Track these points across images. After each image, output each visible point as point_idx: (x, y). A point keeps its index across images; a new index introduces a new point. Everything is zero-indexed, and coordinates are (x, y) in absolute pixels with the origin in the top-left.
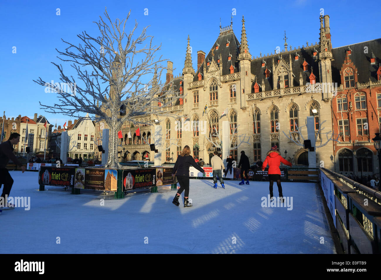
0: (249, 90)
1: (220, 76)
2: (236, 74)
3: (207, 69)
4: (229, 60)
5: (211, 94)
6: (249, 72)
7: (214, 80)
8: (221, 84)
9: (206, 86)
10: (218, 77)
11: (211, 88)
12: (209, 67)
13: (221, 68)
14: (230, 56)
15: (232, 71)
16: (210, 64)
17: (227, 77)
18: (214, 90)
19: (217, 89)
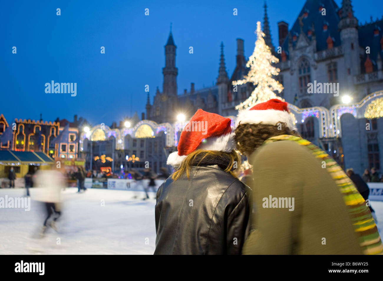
0: (356, 68)
1: (314, 52)
2: (336, 49)
3: (294, 46)
4: (325, 30)
5: (300, 79)
6: (356, 44)
7: (304, 59)
8: (316, 64)
9: (293, 68)
10: (310, 55)
11: (300, 70)
12: (297, 42)
13: (314, 43)
14: (326, 25)
15: (330, 46)
16: (298, 38)
17: (324, 53)
18: (304, 72)
19: (309, 70)
